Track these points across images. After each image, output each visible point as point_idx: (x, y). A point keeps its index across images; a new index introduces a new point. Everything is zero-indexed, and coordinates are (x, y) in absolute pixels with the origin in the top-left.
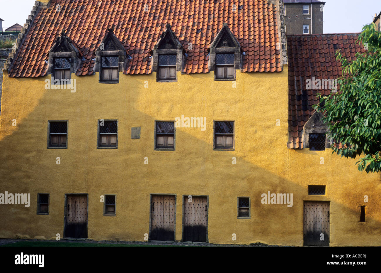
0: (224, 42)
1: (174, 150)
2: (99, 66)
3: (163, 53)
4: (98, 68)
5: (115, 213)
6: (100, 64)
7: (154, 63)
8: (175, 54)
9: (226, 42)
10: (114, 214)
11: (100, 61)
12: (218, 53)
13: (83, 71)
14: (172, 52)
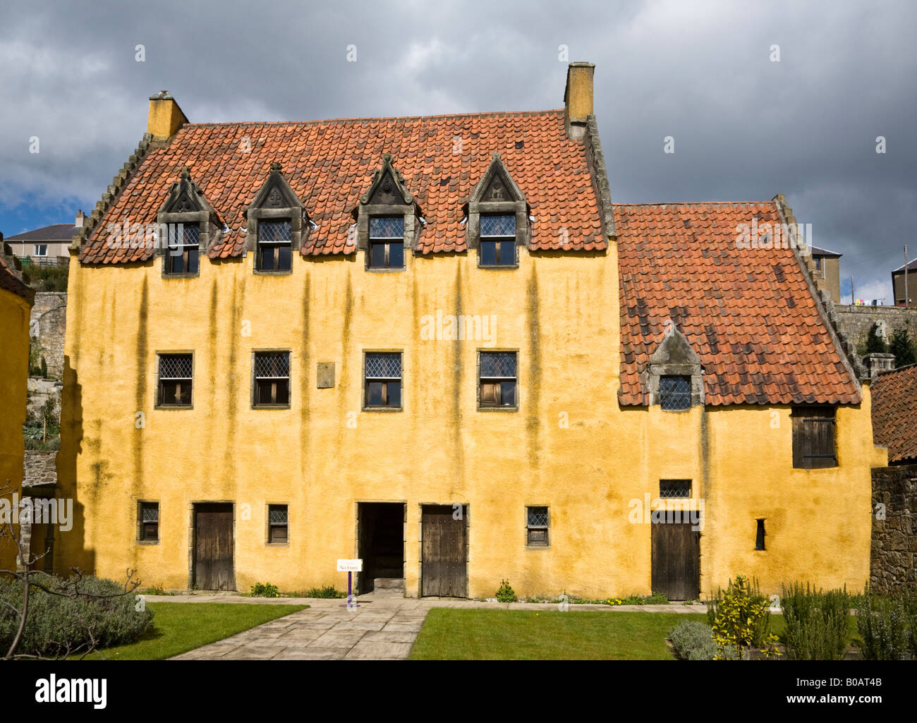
0: (494, 191)
1: (401, 411)
2: (254, 240)
3: (378, 212)
4: (253, 243)
5: (288, 541)
6: (255, 235)
7: (360, 233)
8: (401, 216)
9: (498, 191)
10: (286, 542)
11: (256, 230)
12: (484, 214)
13: (222, 250)
14: (395, 210)
